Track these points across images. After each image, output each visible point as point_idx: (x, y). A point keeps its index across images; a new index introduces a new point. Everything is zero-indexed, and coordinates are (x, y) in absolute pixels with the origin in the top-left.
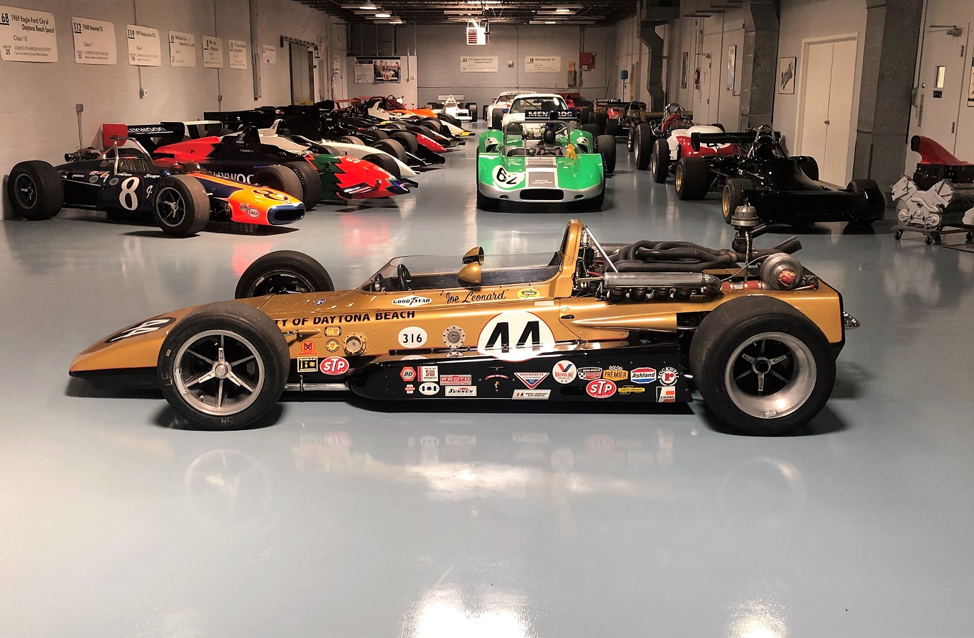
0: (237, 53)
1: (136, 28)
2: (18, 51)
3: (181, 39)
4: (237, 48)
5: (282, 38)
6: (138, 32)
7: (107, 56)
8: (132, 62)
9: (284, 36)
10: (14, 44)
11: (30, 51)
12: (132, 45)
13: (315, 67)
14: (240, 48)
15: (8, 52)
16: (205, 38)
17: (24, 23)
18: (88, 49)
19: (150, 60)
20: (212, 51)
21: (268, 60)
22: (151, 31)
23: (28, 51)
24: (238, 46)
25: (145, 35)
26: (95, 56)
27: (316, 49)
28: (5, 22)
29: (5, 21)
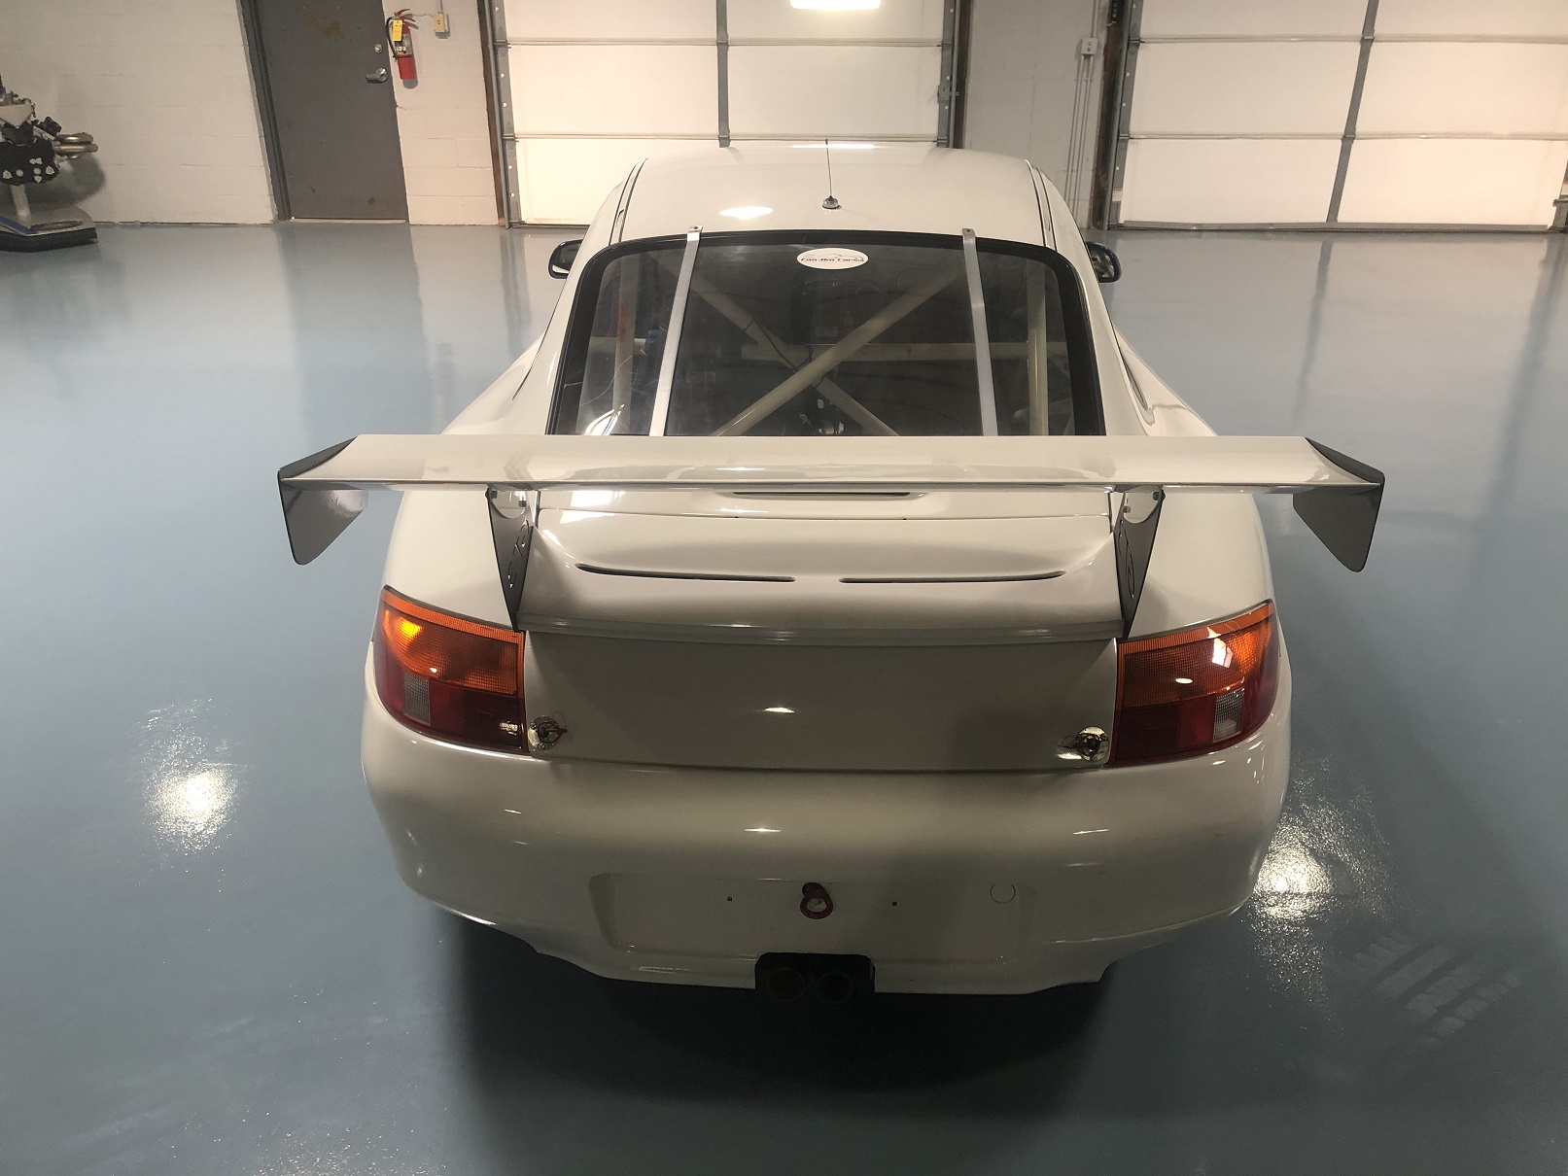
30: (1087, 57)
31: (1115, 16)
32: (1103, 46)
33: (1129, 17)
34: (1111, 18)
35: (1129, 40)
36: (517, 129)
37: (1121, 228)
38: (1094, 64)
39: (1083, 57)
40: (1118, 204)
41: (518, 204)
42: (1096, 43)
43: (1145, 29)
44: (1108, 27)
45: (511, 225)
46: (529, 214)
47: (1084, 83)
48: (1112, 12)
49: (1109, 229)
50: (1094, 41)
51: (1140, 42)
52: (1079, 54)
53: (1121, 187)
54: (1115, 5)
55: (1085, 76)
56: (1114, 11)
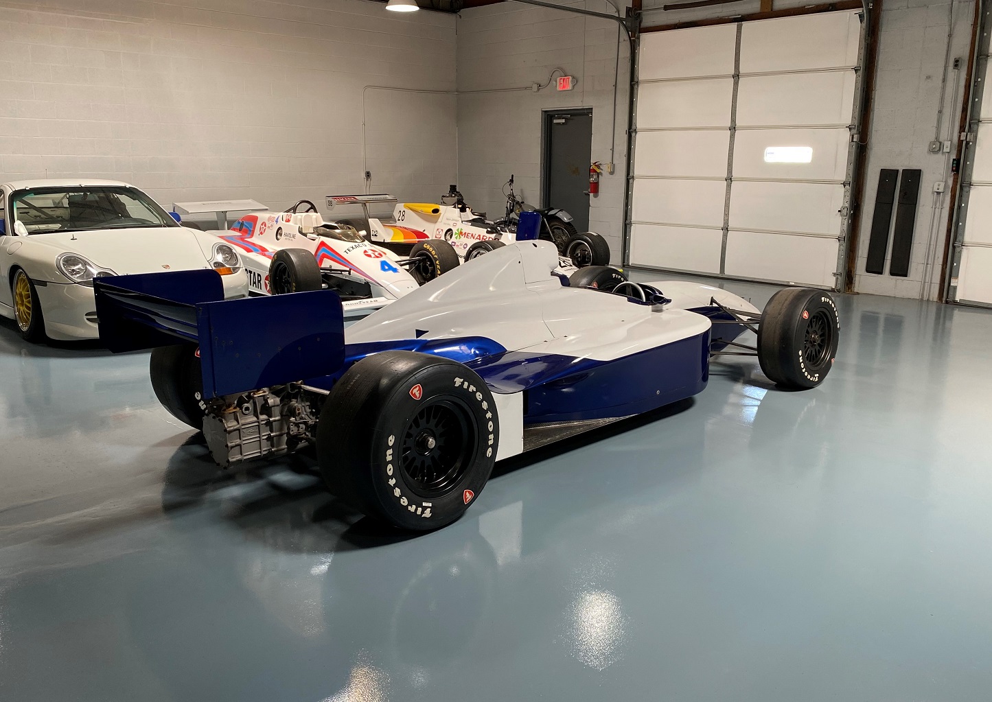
30: (938, 193)
31: (954, 169)
32: (950, 187)
34: (952, 171)
35: (962, 183)
36: (633, 219)
37: (955, 303)
38: (944, 198)
39: (936, 193)
40: (955, 288)
41: (628, 256)
42: (945, 185)
43: (975, 177)
44: (953, 175)
45: (624, 266)
46: (633, 260)
47: (937, 210)
48: (953, 167)
49: (947, 302)
50: (942, 185)
51: (970, 184)
52: (933, 193)
53: (957, 277)
54: (955, 162)
55: (938, 205)
56: (954, 165)
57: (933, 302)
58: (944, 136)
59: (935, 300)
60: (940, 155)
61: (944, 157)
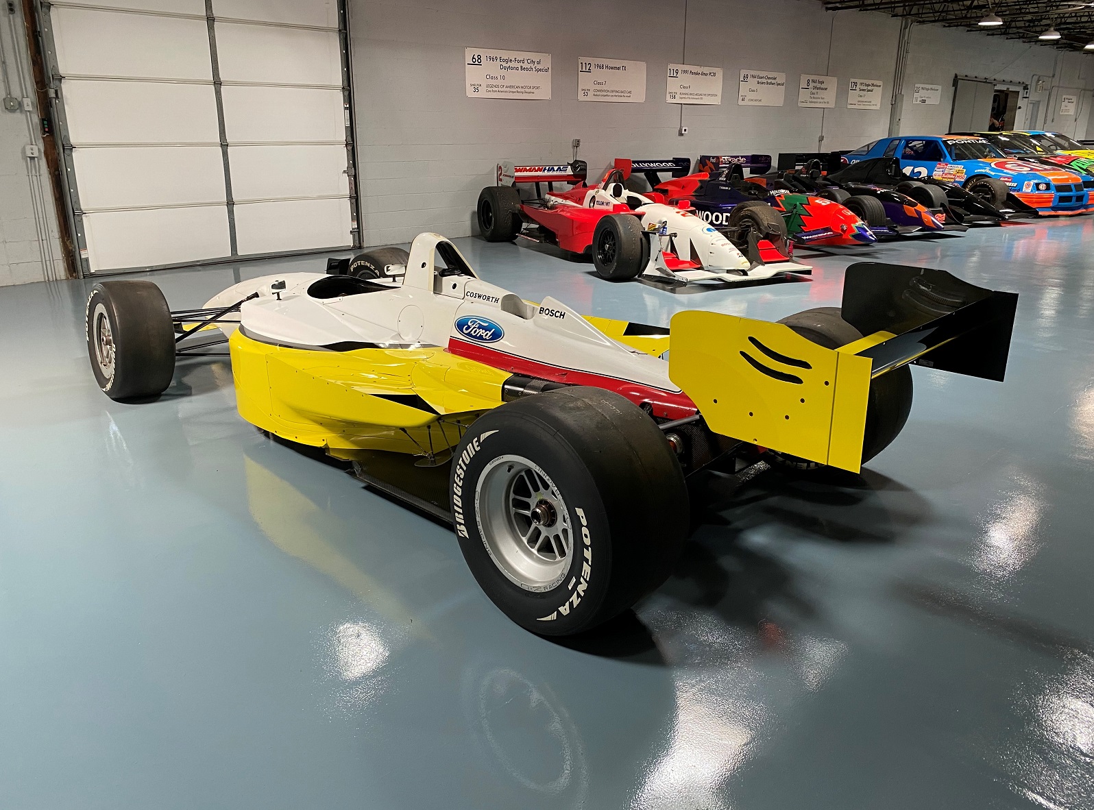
0: (862, 93)
1: (680, 67)
2: (489, 89)
3: (761, 78)
4: (862, 87)
5: (956, 76)
6: (685, 72)
7: (629, 95)
8: (670, 100)
9: (961, 73)
10: (484, 83)
11: (508, 89)
12: (673, 85)
13: (1020, 108)
14: (870, 88)
15: (477, 90)
16: (804, 79)
17: (504, 64)
18: (598, 87)
19: (702, 98)
20: (815, 91)
21: (924, 101)
22: (706, 70)
23: (504, 89)
24: (868, 85)
25: (697, 74)
26: (609, 94)
27: (1026, 88)
28: (477, 63)
29: (477, 61)
30: (32, 158)
31: (47, 130)
32: (43, 151)
33: (58, 130)
34: (45, 132)
35: (63, 146)
37: (94, 276)
38: (38, 163)
39: (29, 159)
40: (87, 260)
42: (37, 148)
43: (75, 139)
44: (43, 138)
47: (35, 178)
48: (44, 128)
49: (84, 277)
50: (35, 148)
51: (72, 148)
52: (25, 157)
53: (85, 248)
54: (45, 122)
55: (34, 172)
56: (46, 126)
57: (61, 280)
58: (16, 93)
59: (63, 277)
60: (18, 115)
61: (24, 116)
